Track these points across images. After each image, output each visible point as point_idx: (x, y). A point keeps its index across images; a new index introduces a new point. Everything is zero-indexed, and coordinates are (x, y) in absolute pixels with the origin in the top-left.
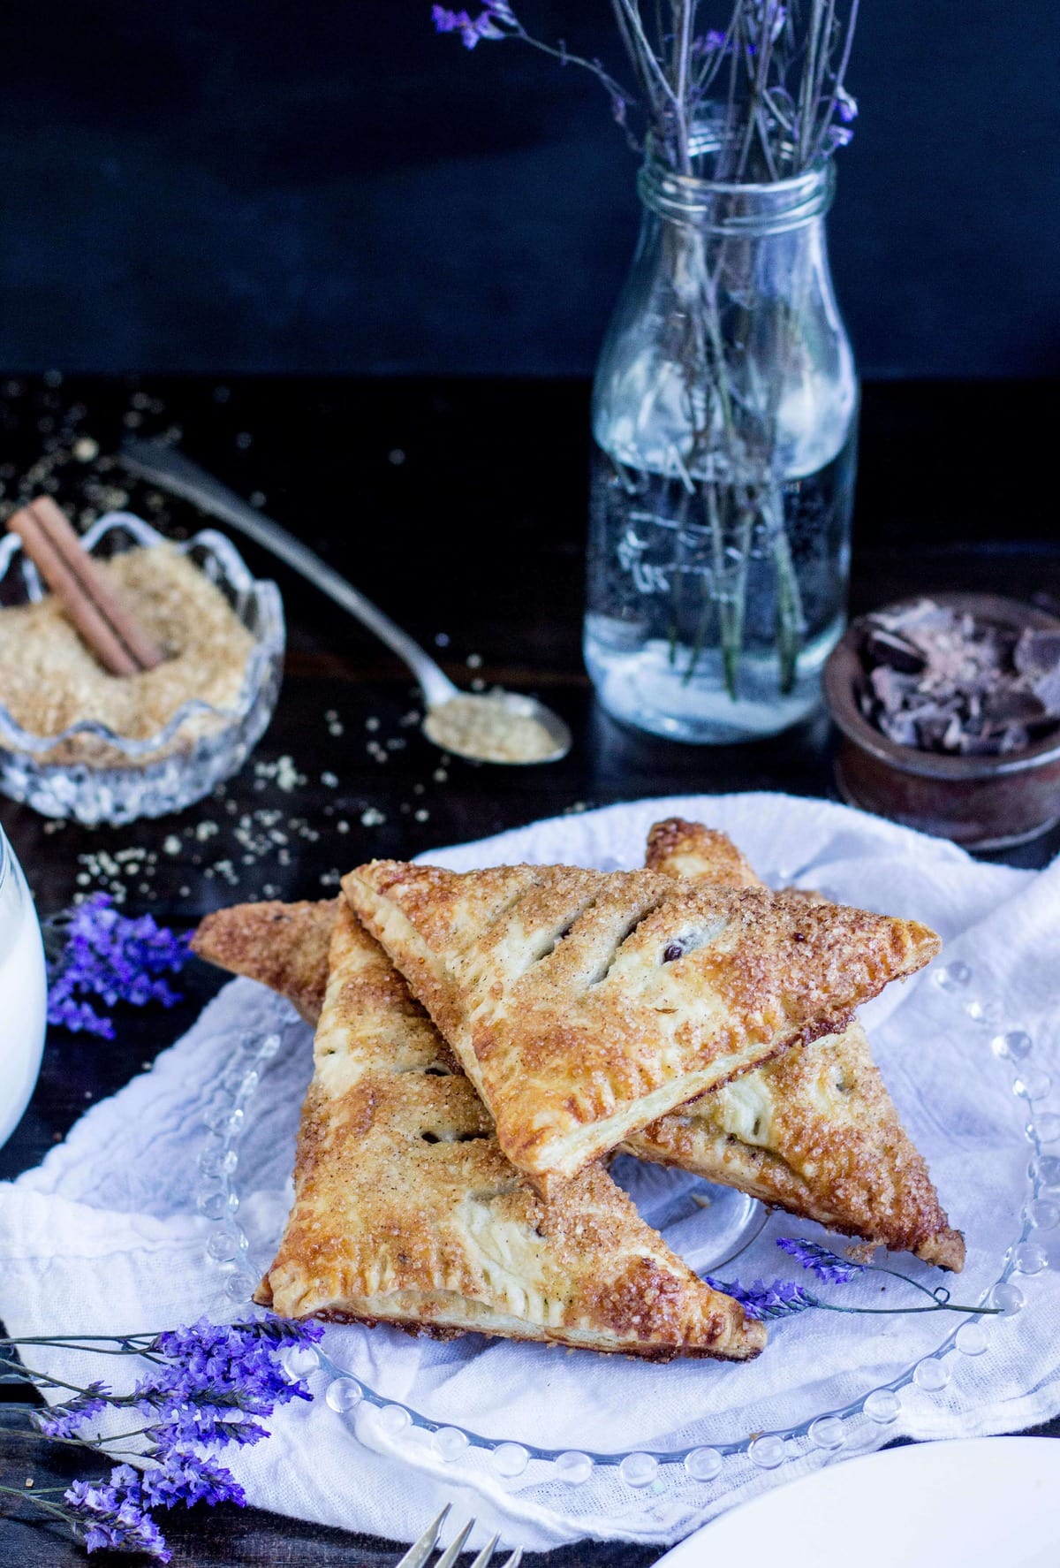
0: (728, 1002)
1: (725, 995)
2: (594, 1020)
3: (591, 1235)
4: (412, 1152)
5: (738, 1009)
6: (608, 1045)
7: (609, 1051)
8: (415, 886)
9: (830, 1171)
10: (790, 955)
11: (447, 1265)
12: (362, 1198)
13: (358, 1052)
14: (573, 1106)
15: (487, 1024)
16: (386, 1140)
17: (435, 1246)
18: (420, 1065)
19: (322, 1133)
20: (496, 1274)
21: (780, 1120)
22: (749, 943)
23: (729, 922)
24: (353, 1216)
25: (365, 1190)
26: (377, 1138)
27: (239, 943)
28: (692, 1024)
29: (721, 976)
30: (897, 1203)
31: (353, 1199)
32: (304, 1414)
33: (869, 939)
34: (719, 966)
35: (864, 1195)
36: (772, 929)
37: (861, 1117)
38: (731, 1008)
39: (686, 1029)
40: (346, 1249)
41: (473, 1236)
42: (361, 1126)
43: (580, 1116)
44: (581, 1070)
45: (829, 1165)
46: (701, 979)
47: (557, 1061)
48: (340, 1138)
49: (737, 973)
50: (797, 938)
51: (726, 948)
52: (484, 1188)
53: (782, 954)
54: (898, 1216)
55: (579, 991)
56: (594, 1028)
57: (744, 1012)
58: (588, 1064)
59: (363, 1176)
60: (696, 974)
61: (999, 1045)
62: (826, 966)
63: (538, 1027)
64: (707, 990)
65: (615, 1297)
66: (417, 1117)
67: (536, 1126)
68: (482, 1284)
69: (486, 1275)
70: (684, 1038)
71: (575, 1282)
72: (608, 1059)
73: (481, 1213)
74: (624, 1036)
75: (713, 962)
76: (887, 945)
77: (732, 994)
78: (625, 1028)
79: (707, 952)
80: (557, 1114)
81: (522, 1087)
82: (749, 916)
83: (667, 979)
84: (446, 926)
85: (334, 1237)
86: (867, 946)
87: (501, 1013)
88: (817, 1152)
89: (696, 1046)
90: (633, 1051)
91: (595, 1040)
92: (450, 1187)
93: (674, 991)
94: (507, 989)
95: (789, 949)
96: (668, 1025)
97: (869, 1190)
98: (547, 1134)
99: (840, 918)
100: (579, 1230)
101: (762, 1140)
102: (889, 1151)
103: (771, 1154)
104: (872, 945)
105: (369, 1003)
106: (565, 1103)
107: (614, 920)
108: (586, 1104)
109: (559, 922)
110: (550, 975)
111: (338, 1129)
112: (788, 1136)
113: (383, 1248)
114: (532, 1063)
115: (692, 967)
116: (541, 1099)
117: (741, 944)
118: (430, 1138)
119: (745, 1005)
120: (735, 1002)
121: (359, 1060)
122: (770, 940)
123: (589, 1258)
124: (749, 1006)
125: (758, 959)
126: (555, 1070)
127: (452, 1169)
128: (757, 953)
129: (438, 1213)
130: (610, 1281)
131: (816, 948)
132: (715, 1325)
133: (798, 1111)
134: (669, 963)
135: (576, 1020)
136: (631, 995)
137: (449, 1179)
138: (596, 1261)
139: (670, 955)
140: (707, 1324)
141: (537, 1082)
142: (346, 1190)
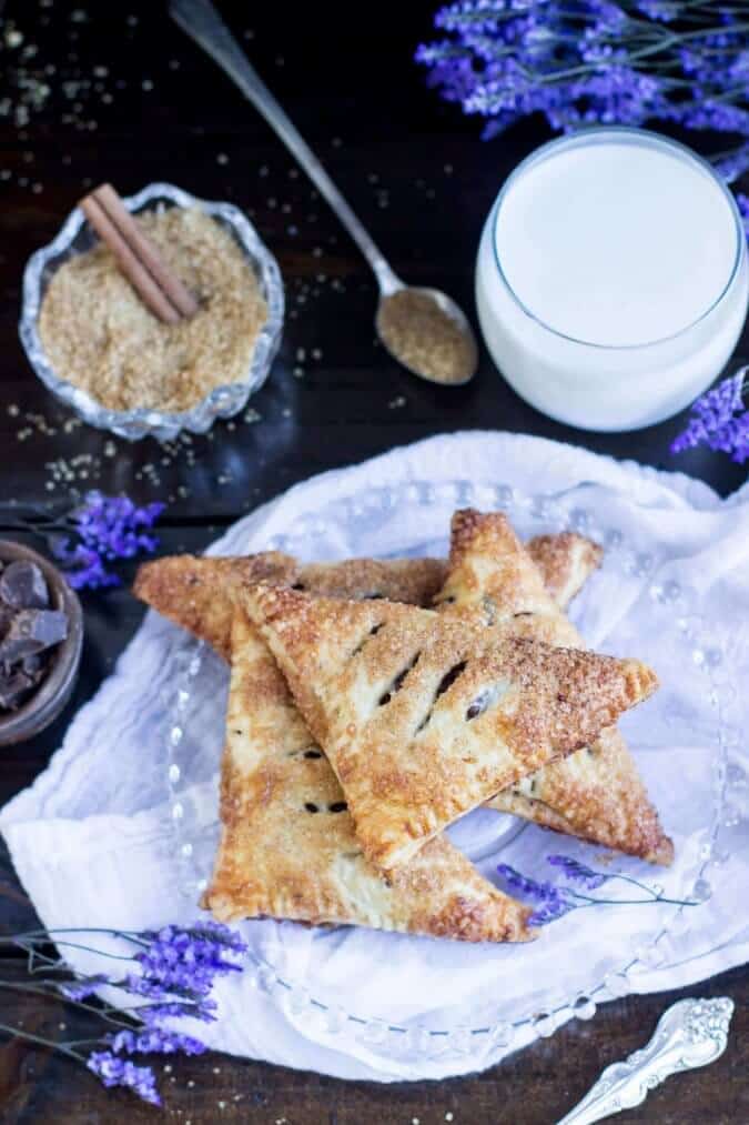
0: (513, 750)
1: (510, 745)
2: (421, 767)
3: (424, 883)
4: (301, 822)
5: (520, 755)
6: (431, 787)
7: (431, 791)
8: (290, 623)
9: (583, 815)
10: (555, 714)
11: (327, 901)
12: (267, 855)
13: (258, 742)
14: (408, 828)
15: (347, 756)
16: (280, 812)
17: (318, 891)
18: (301, 749)
19: (237, 802)
20: (360, 905)
21: (549, 785)
22: (526, 706)
23: (512, 682)
24: (262, 867)
25: (269, 849)
26: (274, 811)
27: (166, 598)
28: (488, 769)
29: (508, 733)
30: (628, 831)
31: (261, 855)
32: (239, 980)
33: (609, 692)
34: (506, 725)
35: (606, 828)
36: (542, 691)
37: (604, 777)
38: (515, 755)
39: (484, 771)
40: (258, 888)
41: (345, 884)
42: (262, 801)
43: (414, 835)
44: (412, 802)
45: (582, 811)
46: (494, 735)
47: (397, 796)
48: (250, 810)
49: (519, 731)
50: (560, 698)
51: (510, 711)
52: (349, 850)
53: (550, 714)
54: (630, 839)
55: (409, 738)
56: (421, 772)
57: (524, 756)
58: (418, 801)
59: (267, 839)
60: (491, 731)
61: (698, 656)
62: (581, 719)
63: (381, 769)
64: (499, 743)
65: (440, 924)
66: (300, 795)
67: (384, 840)
68: (351, 912)
69: (354, 906)
70: (484, 778)
71: (413, 913)
72: (431, 797)
73: (349, 867)
74: (441, 781)
75: (501, 723)
76: (622, 693)
77: (515, 746)
78: (442, 775)
79: (498, 714)
80: (398, 834)
81: (373, 808)
82: (526, 679)
83: (470, 735)
84: (313, 662)
85: (251, 882)
86: (609, 697)
87: (355, 749)
88: (574, 805)
89: (491, 781)
90: (448, 790)
91: (420, 782)
92: (328, 850)
93: (475, 744)
94: (360, 729)
95: (555, 708)
96: (471, 770)
97: (610, 825)
98: (392, 847)
99: (590, 676)
100: (415, 882)
101: (537, 795)
102: (623, 795)
103: (543, 803)
104: (612, 696)
105: (263, 700)
106: (403, 826)
107: (430, 676)
108: (417, 827)
109: (393, 674)
110: (388, 721)
111: (248, 803)
112: (554, 796)
113: (284, 889)
114: (380, 793)
115: (487, 725)
116: (387, 820)
117: (521, 707)
118: (311, 808)
119: (524, 753)
120: (517, 751)
121: (258, 748)
122: (542, 701)
123: (422, 899)
124: (528, 752)
125: (533, 718)
126: (395, 801)
127: (328, 836)
128: (533, 714)
129: (319, 869)
130: (436, 914)
131: (573, 706)
132: (508, 931)
133: (561, 778)
134: (472, 720)
135: (408, 765)
136: (446, 747)
137: (324, 844)
138: (427, 901)
139: (471, 714)
140: (502, 931)
141: (384, 808)
142: (256, 849)
